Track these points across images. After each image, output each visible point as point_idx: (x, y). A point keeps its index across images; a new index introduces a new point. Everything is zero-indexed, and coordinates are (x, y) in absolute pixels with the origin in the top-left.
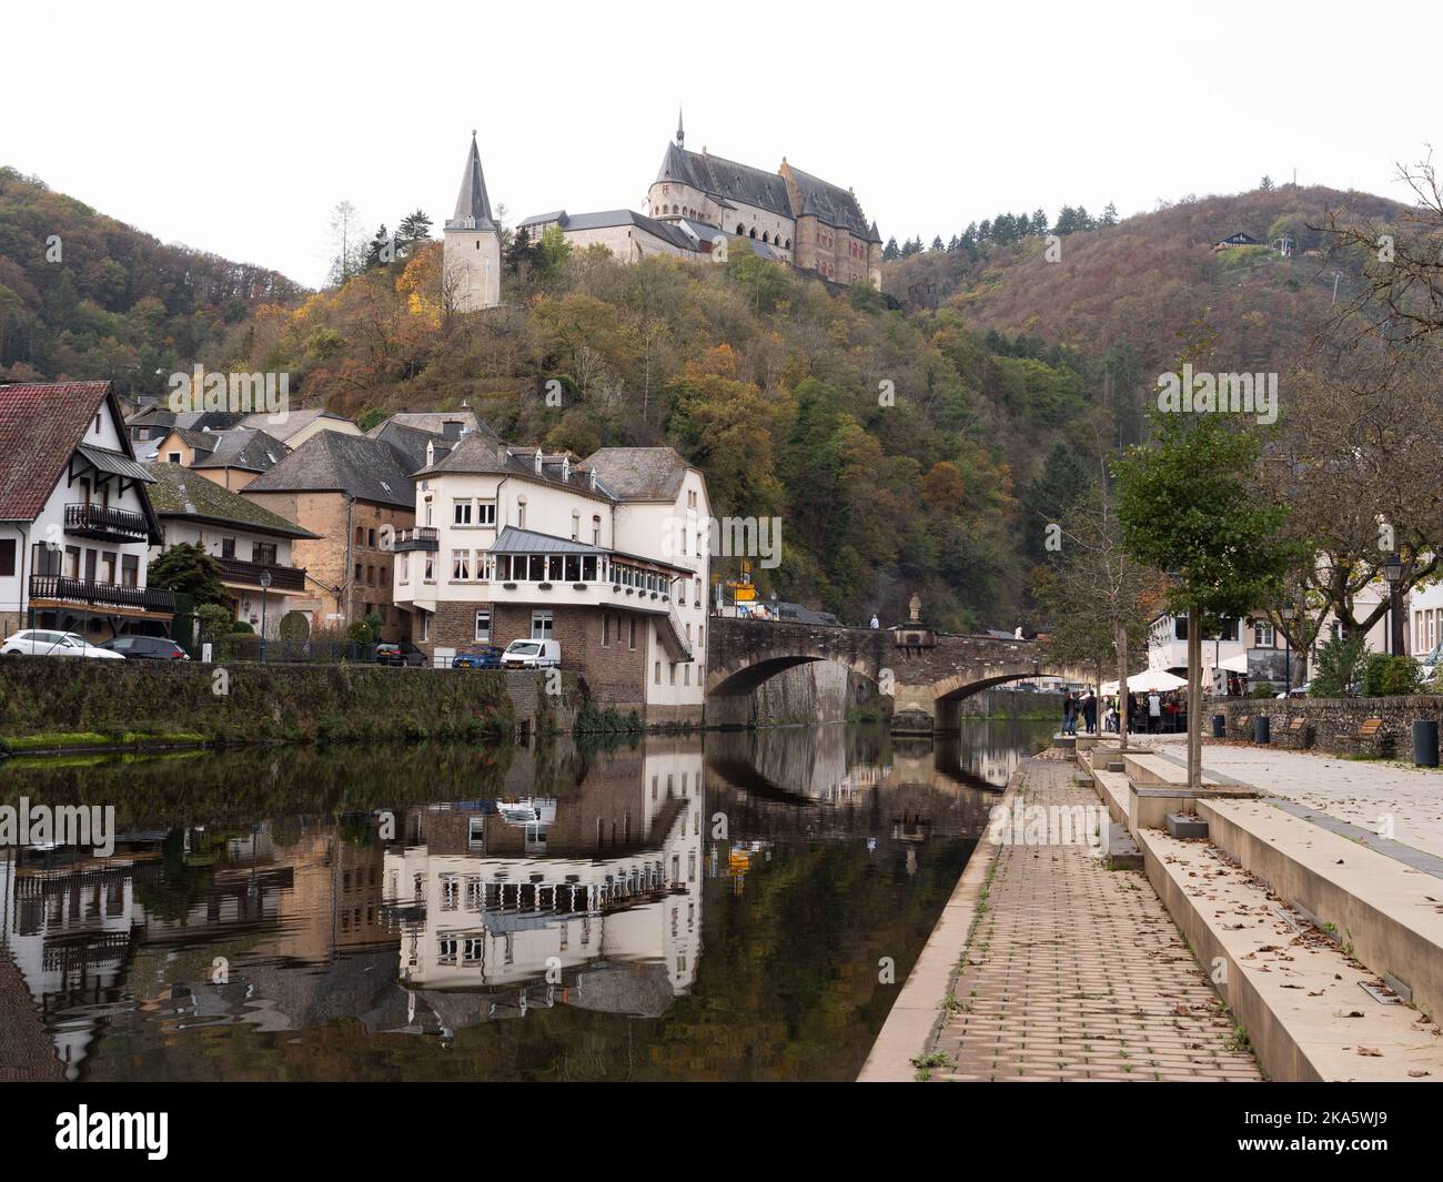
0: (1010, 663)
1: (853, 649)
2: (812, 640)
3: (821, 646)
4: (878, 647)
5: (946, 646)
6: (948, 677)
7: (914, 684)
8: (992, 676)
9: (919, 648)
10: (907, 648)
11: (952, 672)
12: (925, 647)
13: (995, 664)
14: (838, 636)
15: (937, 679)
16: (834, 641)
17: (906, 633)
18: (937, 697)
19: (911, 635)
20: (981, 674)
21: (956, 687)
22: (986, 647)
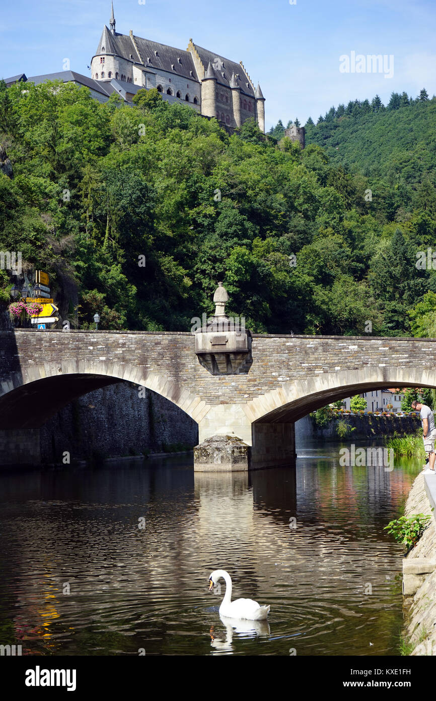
0: (349, 368)
1: (143, 361)
2: (91, 352)
3: (103, 358)
4: (176, 357)
5: (264, 350)
6: (268, 391)
7: (223, 403)
8: (325, 387)
9: (227, 354)
10: (212, 355)
11: (273, 384)
12: (237, 353)
13: (329, 369)
14: (124, 344)
15: (252, 395)
16: (119, 351)
17: (211, 335)
18: (254, 419)
19: (216, 338)
20: (311, 384)
21: (279, 404)
22: (316, 349)
